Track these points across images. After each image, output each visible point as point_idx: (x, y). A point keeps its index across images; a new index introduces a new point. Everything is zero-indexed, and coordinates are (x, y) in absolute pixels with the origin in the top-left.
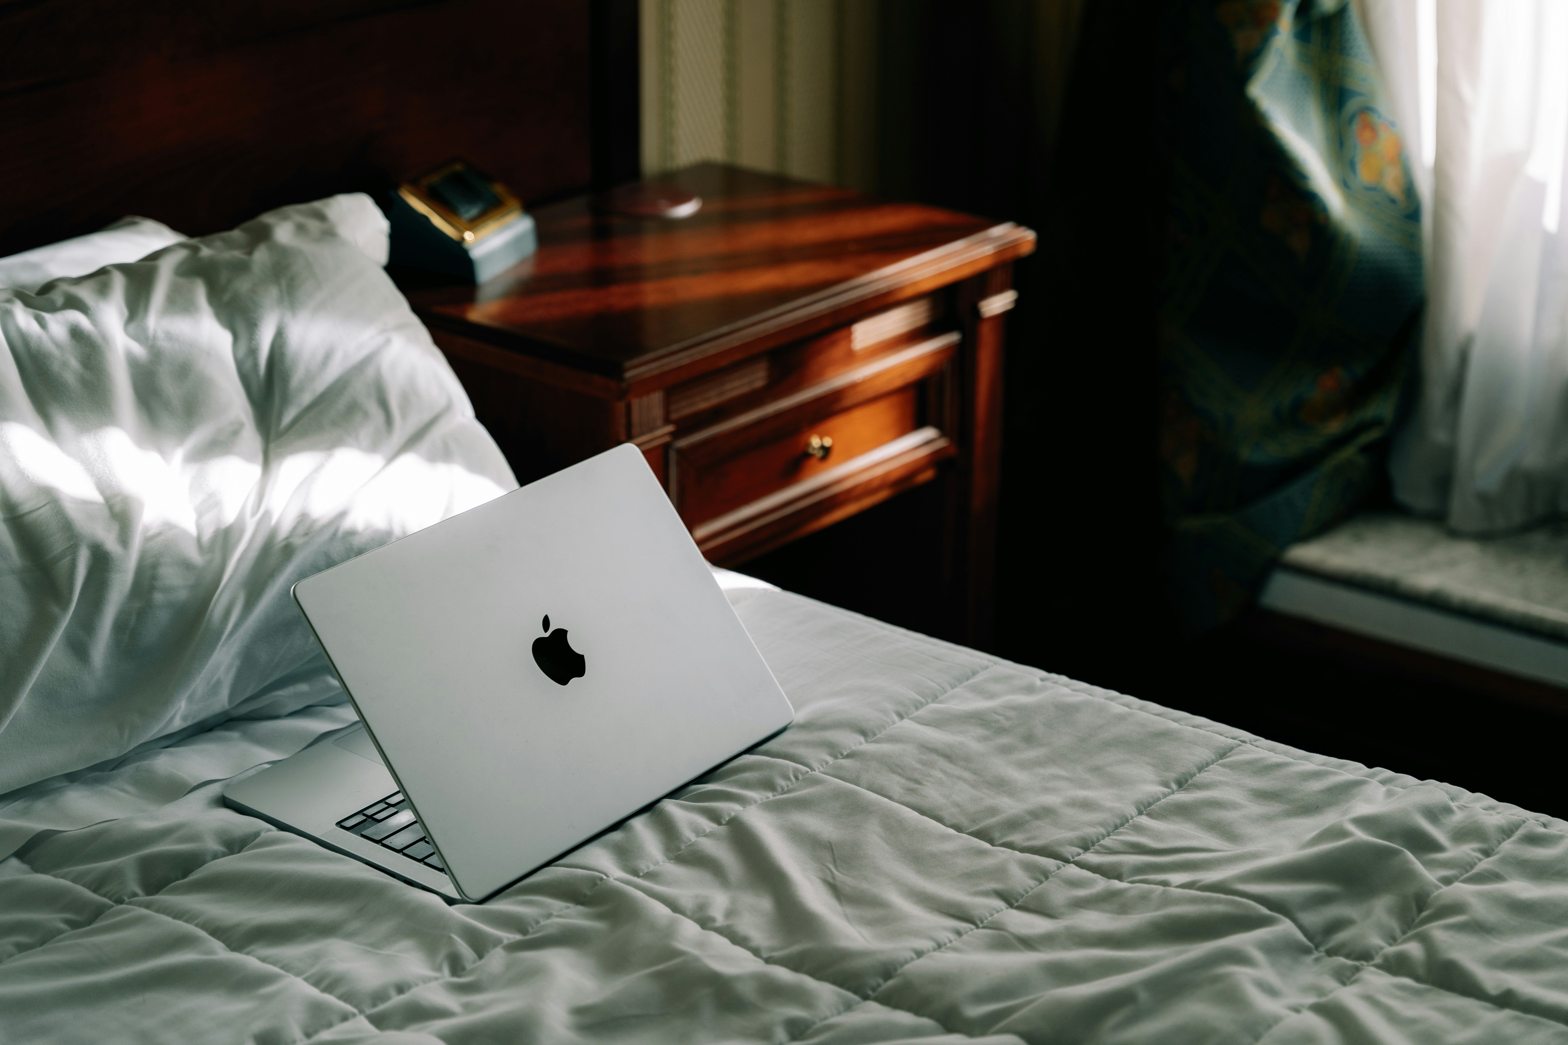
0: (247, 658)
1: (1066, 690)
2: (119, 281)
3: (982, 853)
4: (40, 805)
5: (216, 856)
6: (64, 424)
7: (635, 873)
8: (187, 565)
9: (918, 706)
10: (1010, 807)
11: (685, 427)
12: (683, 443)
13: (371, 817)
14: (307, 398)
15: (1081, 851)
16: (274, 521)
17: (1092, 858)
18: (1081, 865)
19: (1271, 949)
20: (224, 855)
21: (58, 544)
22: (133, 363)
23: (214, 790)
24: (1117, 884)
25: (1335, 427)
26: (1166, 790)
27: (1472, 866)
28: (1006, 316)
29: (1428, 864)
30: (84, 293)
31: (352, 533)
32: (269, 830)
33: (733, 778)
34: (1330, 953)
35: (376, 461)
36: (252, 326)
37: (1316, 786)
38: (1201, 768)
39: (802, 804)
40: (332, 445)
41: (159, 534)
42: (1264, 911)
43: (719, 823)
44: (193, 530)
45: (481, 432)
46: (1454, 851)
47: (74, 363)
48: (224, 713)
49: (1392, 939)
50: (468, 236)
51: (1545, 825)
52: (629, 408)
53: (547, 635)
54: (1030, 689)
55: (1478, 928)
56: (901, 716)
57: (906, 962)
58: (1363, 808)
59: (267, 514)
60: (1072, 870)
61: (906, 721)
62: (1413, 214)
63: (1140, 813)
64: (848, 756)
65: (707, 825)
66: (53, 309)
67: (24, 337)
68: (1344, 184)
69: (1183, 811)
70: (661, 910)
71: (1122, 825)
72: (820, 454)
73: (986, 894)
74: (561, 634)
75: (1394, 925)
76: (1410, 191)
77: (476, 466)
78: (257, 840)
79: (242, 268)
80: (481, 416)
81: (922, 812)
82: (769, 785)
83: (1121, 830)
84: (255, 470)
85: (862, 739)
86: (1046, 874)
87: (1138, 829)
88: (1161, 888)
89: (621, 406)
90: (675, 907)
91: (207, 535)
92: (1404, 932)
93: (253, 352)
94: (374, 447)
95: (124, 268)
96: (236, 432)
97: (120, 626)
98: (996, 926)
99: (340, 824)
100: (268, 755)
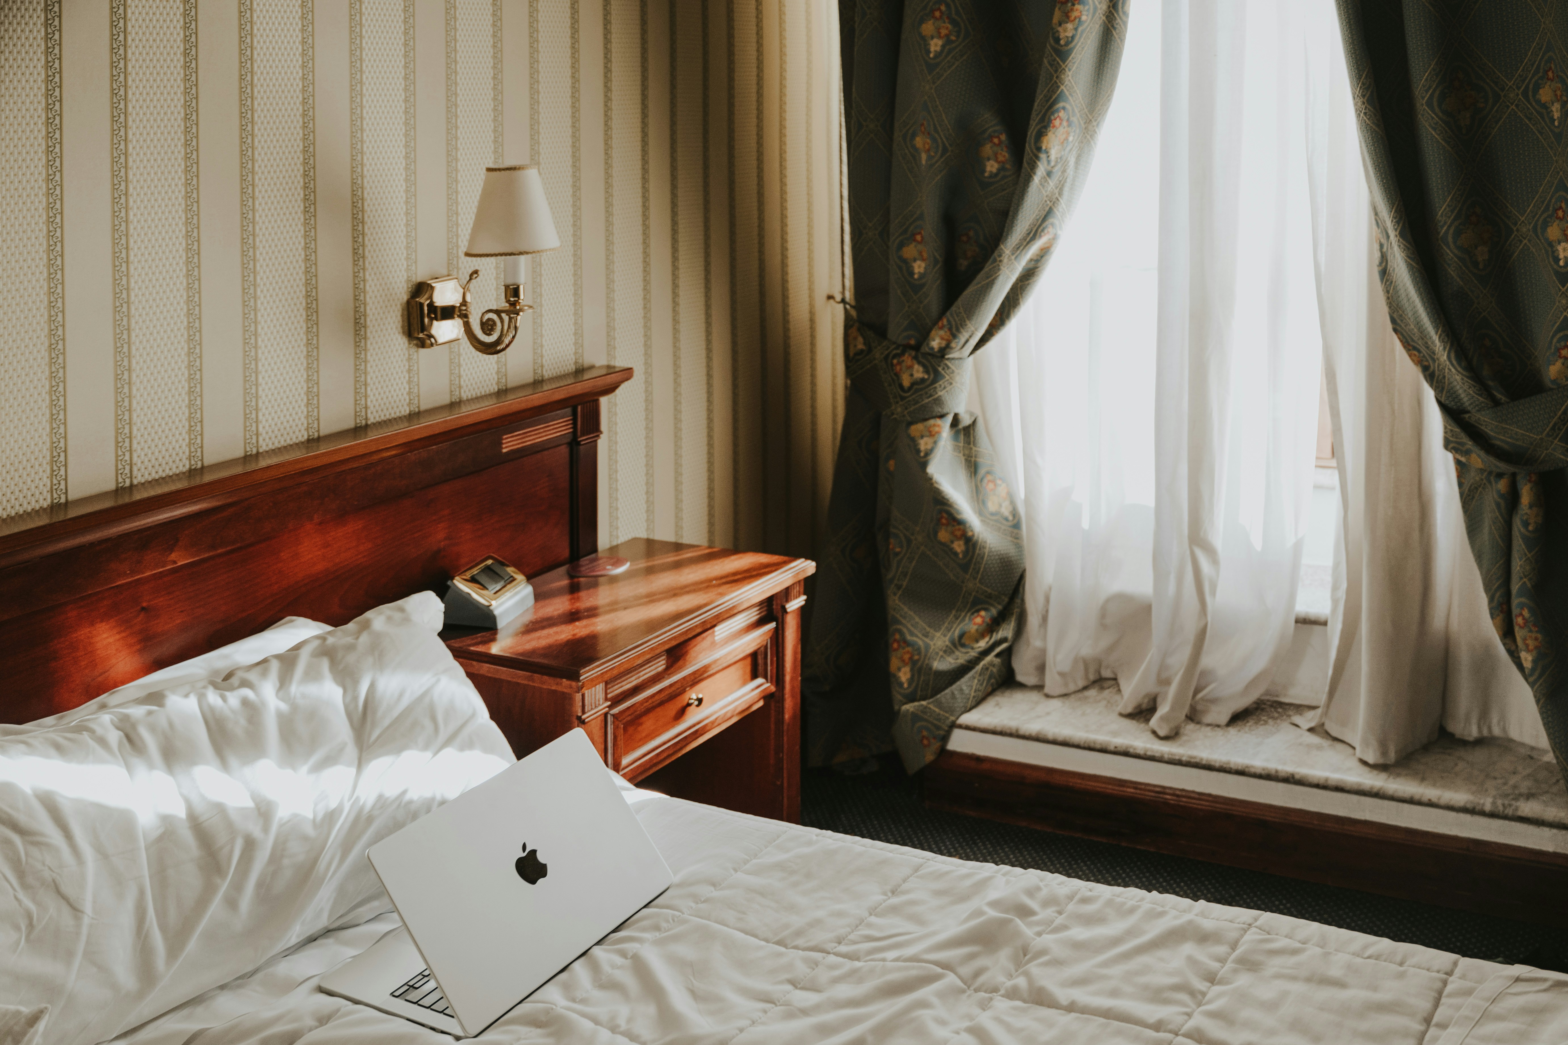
0: (341, 892)
1: (830, 841)
2: (275, 665)
3: (780, 955)
4: (199, 1010)
5: (310, 1030)
6: (233, 762)
7: (574, 1000)
8: (305, 838)
9: (746, 862)
10: (796, 921)
11: (616, 701)
12: (616, 711)
13: (412, 986)
14: (386, 722)
15: (836, 945)
16: (361, 803)
17: (843, 949)
18: (837, 954)
19: (942, 995)
20: (317, 1027)
21: (222, 838)
22: (280, 715)
23: (314, 982)
24: (857, 964)
25: (983, 644)
26: (885, 897)
27: (1052, 922)
28: (802, 609)
29: (1029, 925)
30: (252, 676)
31: (410, 802)
32: (347, 1006)
33: (636, 926)
34: (976, 990)
35: (428, 754)
36: (356, 682)
37: (968, 882)
38: (904, 881)
39: (676, 938)
40: (399, 751)
41: (289, 821)
42: (939, 970)
43: (626, 958)
44: (311, 816)
45: (493, 725)
46: (1044, 914)
47: (243, 722)
48: (325, 928)
49: (1010, 976)
50: (494, 603)
51: (1091, 890)
52: (583, 695)
53: (524, 855)
54: (810, 843)
55: (1057, 963)
56: (736, 870)
57: (733, 1037)
58: (993, 894)
59: (358, 799)
60: (832, 959)
61: (739, 873)
62: (1017, 526)
63: (871, 914)
64: (704, 902)
65: (618, 960)
66: (232, 689)
67: (212, 709)
68: (980, 513)
69: (894, 910)
70: (587, 1024)
71: (860, 924)
72: (696, 703)
73: (781, 982)
74: (533, 852)
75: (1011, 967)
76: (1015, 513)
77: (488, 749)
78: (339, 1014)
79: (351, 648)
80: (492, 717)
81: (746, 933)
82: (657, 928)
83: (860, 927)
84: (353, 770)
85: (712, 889)
86: (816, 964)
87: (870, 926)
88: (882, 963)
89: (578, 696)
90: (596, 1022)
91: (320, 816)
92: (1017, 971)
93: (355, 698)
94: (426, 747)
95: (278, 657)
96: (341, 750)
97: (260, 885)
98: (787, 1004)
99: (392, 994)
100: (351, 952)
